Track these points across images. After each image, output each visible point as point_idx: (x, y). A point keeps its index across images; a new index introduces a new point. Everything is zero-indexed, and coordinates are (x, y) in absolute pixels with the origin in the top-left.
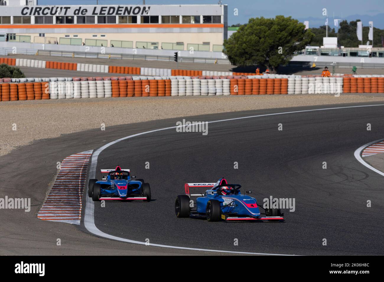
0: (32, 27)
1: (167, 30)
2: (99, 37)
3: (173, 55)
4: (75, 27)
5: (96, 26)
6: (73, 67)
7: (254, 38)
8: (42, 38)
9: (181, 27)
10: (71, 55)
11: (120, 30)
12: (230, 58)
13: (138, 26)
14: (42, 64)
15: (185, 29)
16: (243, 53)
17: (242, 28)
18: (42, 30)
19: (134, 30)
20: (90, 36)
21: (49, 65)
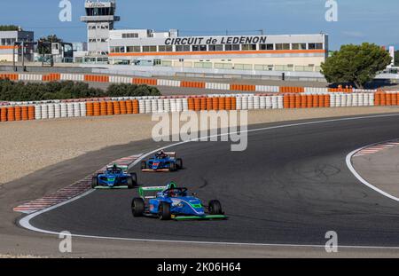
0: (173, 54)
1: (280, 55)
2: (226, 61)
3: (281, 75)
4: (208, 53)
5: (224, 53)
6: (202, 85)
7: (344, 60)
8: (181, 63)
9: (291, 52)
10: (201, 76)
11: (243, 55)
12: (326, 77)
13: (257, 52)
14: (177, 83)
15: (294, 55)
16: (337, 73)
17: (335, 53)
18: (181, 57)
19: (253, 55)
20: (219, 61)
21: (183, 84)
